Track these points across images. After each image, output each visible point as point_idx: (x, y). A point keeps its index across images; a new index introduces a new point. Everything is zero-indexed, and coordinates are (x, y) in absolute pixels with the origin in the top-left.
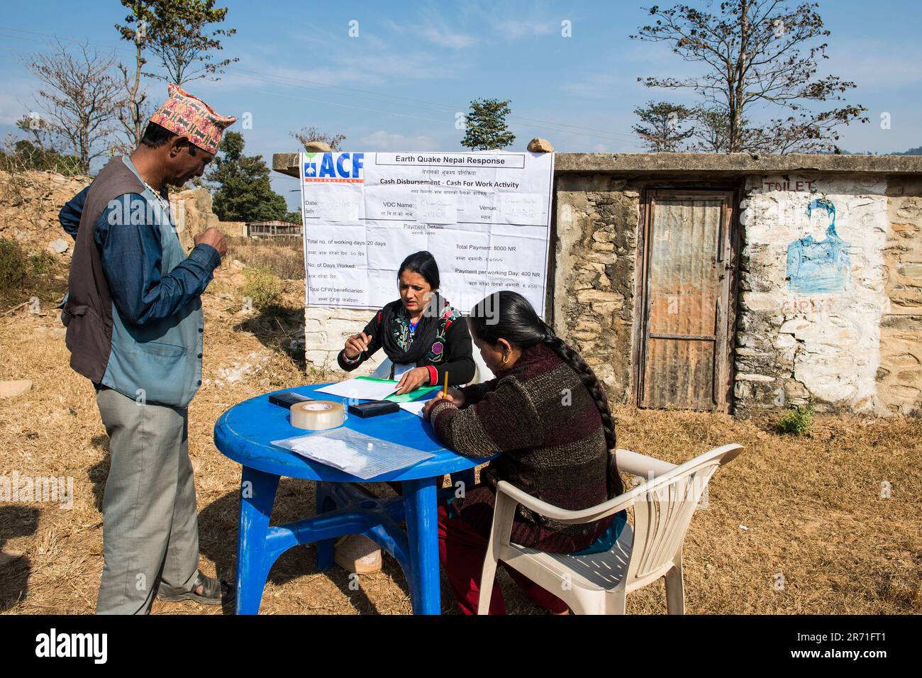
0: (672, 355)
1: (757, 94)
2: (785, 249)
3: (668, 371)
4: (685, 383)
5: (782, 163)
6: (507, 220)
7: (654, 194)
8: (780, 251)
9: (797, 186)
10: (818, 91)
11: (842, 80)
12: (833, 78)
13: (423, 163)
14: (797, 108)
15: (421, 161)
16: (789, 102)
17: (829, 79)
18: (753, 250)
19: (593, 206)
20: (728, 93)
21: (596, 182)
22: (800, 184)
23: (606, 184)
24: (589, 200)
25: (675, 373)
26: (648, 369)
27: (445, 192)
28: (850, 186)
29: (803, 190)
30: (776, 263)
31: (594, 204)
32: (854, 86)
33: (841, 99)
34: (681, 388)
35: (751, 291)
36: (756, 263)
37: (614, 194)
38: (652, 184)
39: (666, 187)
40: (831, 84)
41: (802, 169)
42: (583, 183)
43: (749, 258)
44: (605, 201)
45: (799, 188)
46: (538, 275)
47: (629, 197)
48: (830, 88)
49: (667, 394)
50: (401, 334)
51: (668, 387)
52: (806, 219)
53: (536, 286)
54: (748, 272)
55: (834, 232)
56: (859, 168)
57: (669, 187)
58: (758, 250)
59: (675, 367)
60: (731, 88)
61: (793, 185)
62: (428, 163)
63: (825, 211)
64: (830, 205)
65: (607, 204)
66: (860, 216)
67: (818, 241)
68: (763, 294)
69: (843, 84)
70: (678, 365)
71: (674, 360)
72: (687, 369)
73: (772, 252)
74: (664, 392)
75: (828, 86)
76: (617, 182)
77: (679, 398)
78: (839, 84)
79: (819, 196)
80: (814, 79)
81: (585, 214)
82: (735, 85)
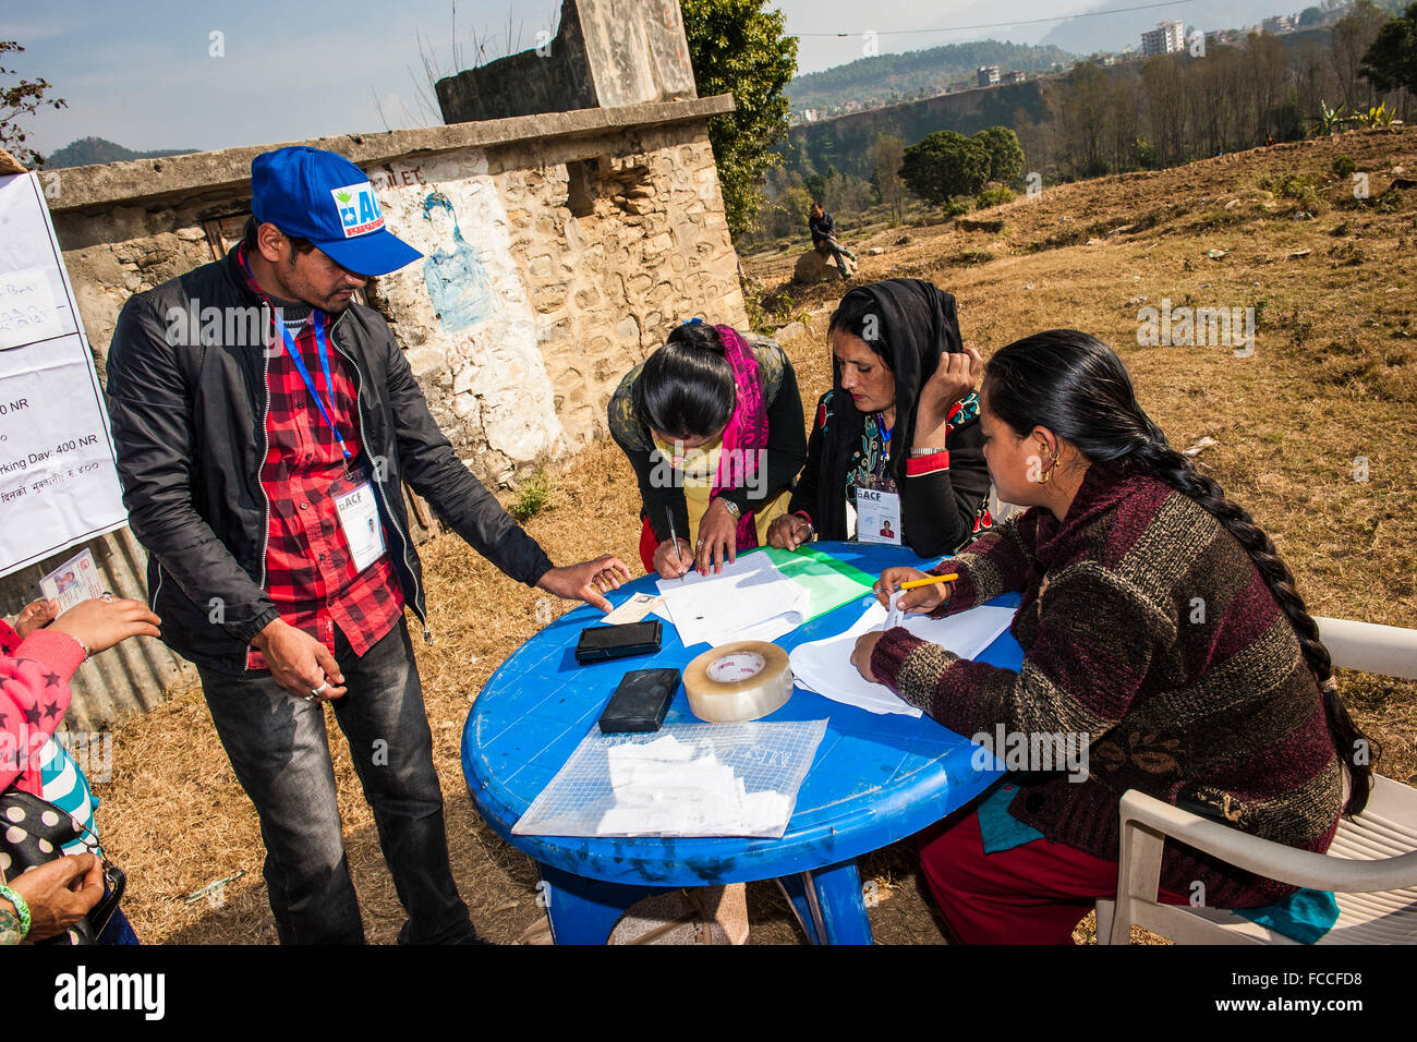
2: (422, 275)
5: (392, 146)
7: (219, 229)
8: (417, 279)
9: (405, 179)
18: (388, 287)
19: (133, 272)
21: (120, 223)
22: (406, 175)
23: (141, 224)
24: (122, 262)
28: (455, 168)
29: (412, 184)
30: (419, 298)
31: (134, 267)
35: (406, 348)
36: (398, 305)
37: (164, 238)
38: (208, 211)
39: (231, 212)
41: (414, 151)
42: (97, 229)
43: (387, 301)
44: (153, 256)
45: (408, 181)
46: (92, 439)
47: (192, 241)
50: (863, 456)
52: (427, 226)
53: (96, 465)
54: (394, 321)
55: (460, 237)
56: (469, 142)
57: (237, 210)
58: (394, 284)
61: (399, 178)
63: (444, 210)
64: (445, 200)
65: (158, 262)
66: (476, 208)
67: (451, 253)
68: (421, 348)
73: (409, 283)
76: (159, 217)
81: (123, 290)
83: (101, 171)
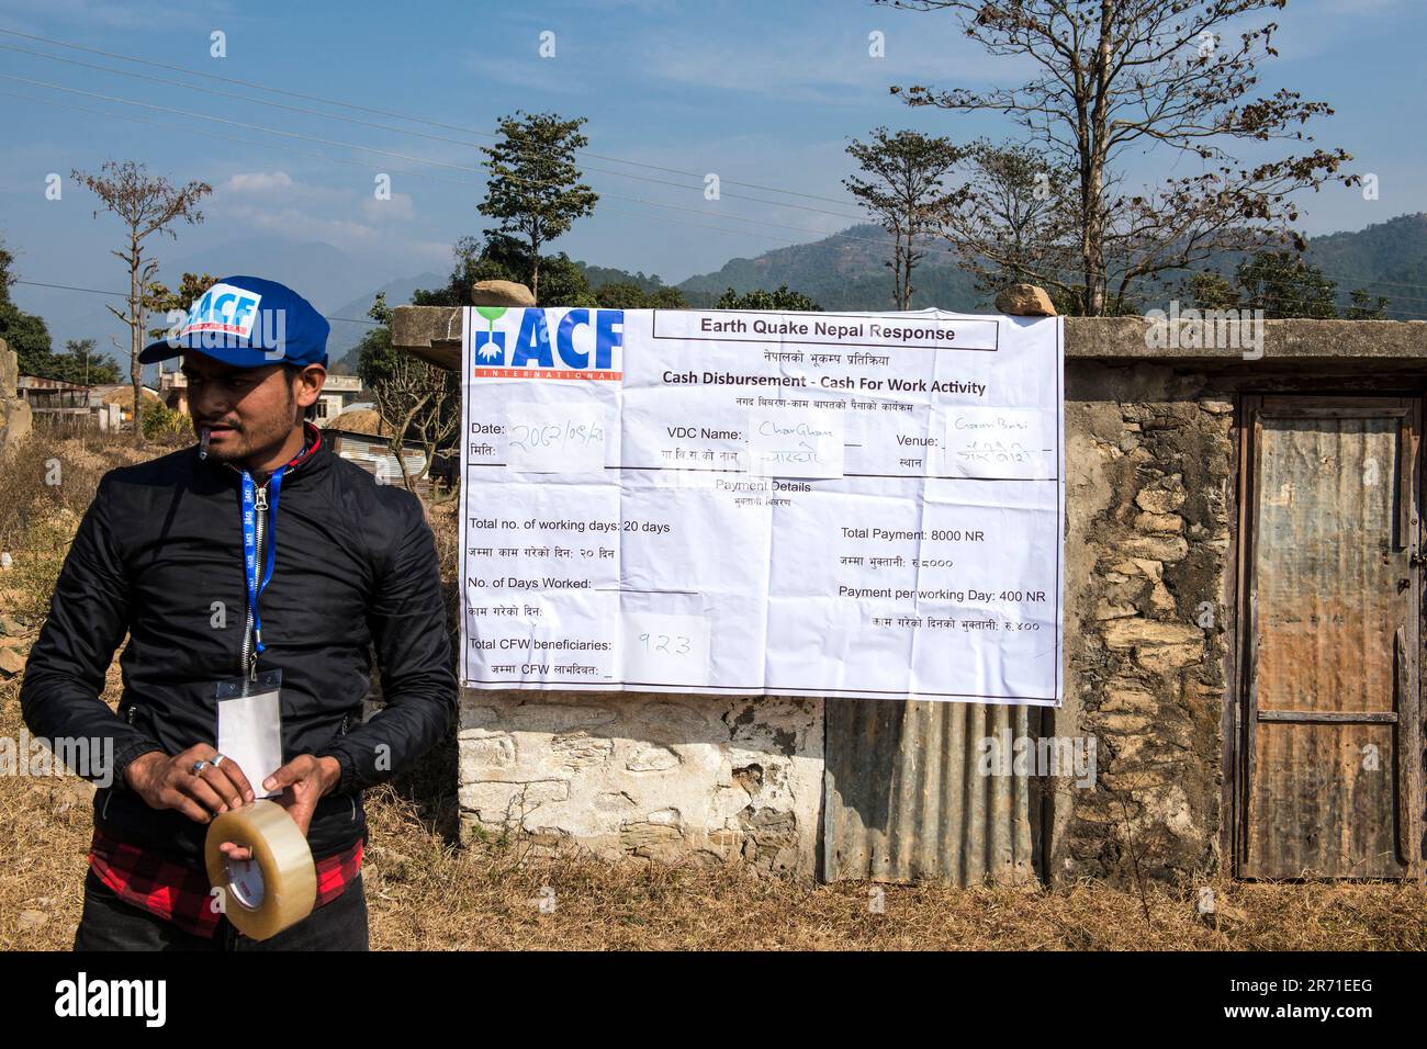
0: (1304, 758)
1: (1134, 126)
3: (1296, 794)
4: (1334, 819)
6: (963, 469)
7: (1259, 405)
10: (1256, 120)
11: (1305, 99)
12: (1288, 96)
13: (768, 336)
14: (1210, 155)
15: (763, 331)
16: (1194, 142)
17: (1279, 96)
19: (1134, 432)
20: (1076, 122)
21: (1140, 379)
23: (1162, 384)
24: (1126, 420)
25: (1313, 798)
26: (1255, 791)
27: (817, 404)
31: (1136, 427)
32: (1330, 112)
33: (1304, 137)
34: (1326, 830)
37: (1181, 407)
38: (1253, 383)
39: (1281, 389)
40: (1285, 108)
42: (1114, 383)
44: (1162, 421)
46: (1040, 596)
47: (1212, 414)
48: (1280, 116)
49: (1297, 845)
51: (1298, 831)
53: (1036, 627)
57: (1288, 388)
59: (1312, 785)
60: (1082, 112)
62: (778, 337)
65: (1166, 428)
69: (1308, 107)
70: (1316, 780)
71: (1308, 769)
72: (1338, 789)
74: (1291, 842)
75: (1275, 111)
76: (1185, 380)
77: (1323, 854)
78: (1300, 108)
80: (1250, 98)
81: (1117, 450)
82: (1091, 106)
83: (1131, 326)
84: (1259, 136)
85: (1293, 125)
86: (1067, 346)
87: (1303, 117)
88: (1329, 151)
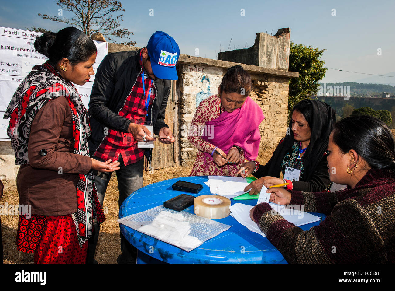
0: (158, 145)
1: (95, 31)
2: (196, 96)
3: (156, 152)
4: (163, 156)
5: (198, 60)
8: (194, 97)
9: (199, 70)
10: (120, 33)
11: (129, 31)
12: (126, 29)
14: (110, 39)
15: (25, 35)
16: (108, 36)
17: (124, 29)
18: (186, 96)
20: (83, 28)
22: (200, 70)
25: (159, 152)
28: (213, 71)
29: (200, 72)
30: (193, 101)
32: (133, 34)
33: (129, 38)
34: (162, 158)
35: (185, 113)
36: (187, 101)
40: (125, 32)
41: (203, 63)
43: (184, 100)
45: (200, 71)
48: (124, 33)
49: (157, 162)
51: (157, 159)
52: (201, 84)
54: (184, 105)
55: (209, 89)
56: (219, 65)
58: (187, 96)
59: (159, 150)
60: (84, 26)
61: (197, 70)
63: (207, 81)
64: (208, 79)
66: (216, 83)
67: (205, 93)
68: (189, 115)
69: (129, 32)
70: (160, 149)
71: (159, 147)
72: (164, 150)
73: (192, 97)
74: (156, 162)
75: (123, 32)
77: (162, 163)
78: (128, 32)
79: (205, 75)
80: (119, 28)
82: (86, 25)
83: (123, 47)
84: (120, 37)
85: (126, 36)
86: (109, 50)
87: (128, 35)
88: (133, 42)
